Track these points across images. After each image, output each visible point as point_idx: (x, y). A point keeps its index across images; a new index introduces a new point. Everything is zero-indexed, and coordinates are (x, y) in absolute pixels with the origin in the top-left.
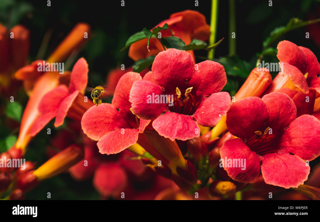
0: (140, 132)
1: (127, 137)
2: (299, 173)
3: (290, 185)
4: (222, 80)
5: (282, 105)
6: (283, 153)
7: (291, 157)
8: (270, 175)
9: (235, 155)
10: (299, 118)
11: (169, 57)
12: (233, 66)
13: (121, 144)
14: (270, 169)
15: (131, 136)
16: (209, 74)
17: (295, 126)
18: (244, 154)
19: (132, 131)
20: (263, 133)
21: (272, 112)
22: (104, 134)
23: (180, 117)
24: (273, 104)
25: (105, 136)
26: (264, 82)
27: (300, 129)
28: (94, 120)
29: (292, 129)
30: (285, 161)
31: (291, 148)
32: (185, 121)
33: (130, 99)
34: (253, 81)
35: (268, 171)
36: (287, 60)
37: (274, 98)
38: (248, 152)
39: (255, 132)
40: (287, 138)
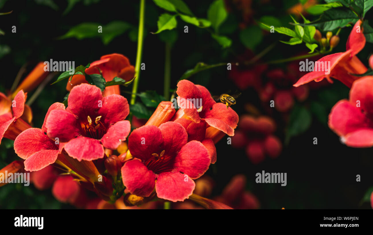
0: (59, 153)
1: (48, 157)
2: (186, 189)
3: (177, 198)
4: (125, 111)
5: (175, 132)
6: (175, 172)
7: (180, 176)
8: (162, 190)
9: (134, 173)
10: (189, 143)
11: (81, 90)
12: (151, 99)
13: (42, 163)
14: (162, 185)
15: (51, 156)
16: (115, 106)
17: (185, 150)
18: (141, 173)
19: (53, 152)
20: (159, 155)
21: (167, 138)
22: (31, 154)
23: (88, 141)
24: (167, 132)
25: (32, 156)
26: (168, 113)
27: (189, 153)
28: (24, 142)
29: (183, 152)
30: (175, 179)
31: (181, 168)
32: (92, 145)
33: (46, 125)
34: (159, 112)
35: (161, 187)
36: (184, 96)
37: (169, 127)
38: (145, 171)
39: (153, 154)
40: (179, 160)
